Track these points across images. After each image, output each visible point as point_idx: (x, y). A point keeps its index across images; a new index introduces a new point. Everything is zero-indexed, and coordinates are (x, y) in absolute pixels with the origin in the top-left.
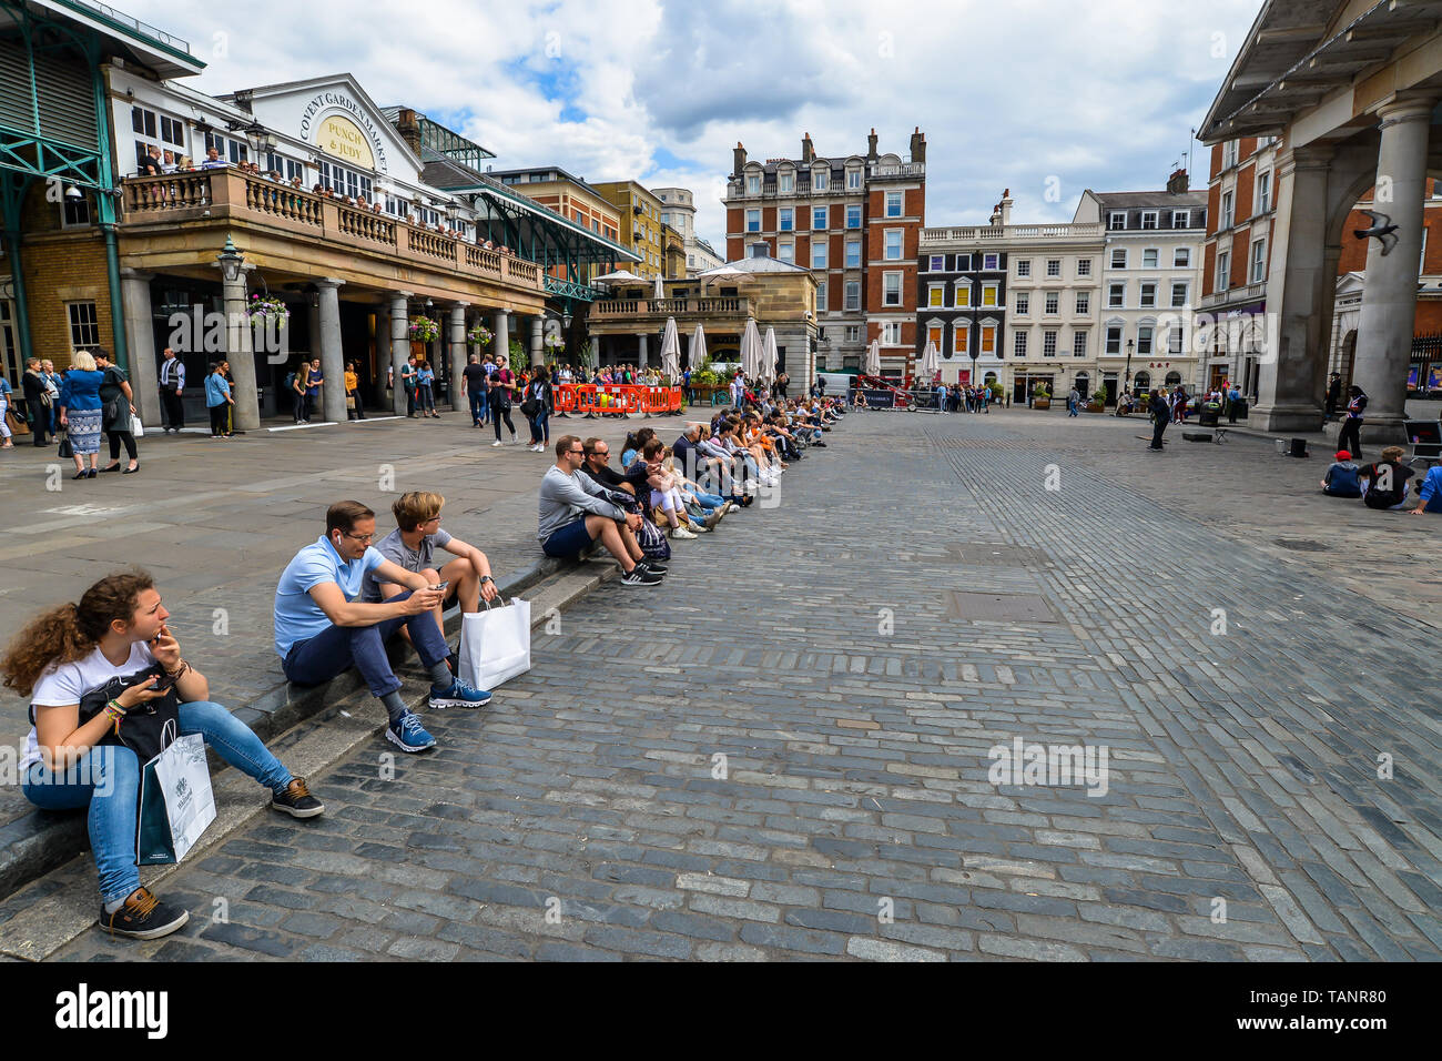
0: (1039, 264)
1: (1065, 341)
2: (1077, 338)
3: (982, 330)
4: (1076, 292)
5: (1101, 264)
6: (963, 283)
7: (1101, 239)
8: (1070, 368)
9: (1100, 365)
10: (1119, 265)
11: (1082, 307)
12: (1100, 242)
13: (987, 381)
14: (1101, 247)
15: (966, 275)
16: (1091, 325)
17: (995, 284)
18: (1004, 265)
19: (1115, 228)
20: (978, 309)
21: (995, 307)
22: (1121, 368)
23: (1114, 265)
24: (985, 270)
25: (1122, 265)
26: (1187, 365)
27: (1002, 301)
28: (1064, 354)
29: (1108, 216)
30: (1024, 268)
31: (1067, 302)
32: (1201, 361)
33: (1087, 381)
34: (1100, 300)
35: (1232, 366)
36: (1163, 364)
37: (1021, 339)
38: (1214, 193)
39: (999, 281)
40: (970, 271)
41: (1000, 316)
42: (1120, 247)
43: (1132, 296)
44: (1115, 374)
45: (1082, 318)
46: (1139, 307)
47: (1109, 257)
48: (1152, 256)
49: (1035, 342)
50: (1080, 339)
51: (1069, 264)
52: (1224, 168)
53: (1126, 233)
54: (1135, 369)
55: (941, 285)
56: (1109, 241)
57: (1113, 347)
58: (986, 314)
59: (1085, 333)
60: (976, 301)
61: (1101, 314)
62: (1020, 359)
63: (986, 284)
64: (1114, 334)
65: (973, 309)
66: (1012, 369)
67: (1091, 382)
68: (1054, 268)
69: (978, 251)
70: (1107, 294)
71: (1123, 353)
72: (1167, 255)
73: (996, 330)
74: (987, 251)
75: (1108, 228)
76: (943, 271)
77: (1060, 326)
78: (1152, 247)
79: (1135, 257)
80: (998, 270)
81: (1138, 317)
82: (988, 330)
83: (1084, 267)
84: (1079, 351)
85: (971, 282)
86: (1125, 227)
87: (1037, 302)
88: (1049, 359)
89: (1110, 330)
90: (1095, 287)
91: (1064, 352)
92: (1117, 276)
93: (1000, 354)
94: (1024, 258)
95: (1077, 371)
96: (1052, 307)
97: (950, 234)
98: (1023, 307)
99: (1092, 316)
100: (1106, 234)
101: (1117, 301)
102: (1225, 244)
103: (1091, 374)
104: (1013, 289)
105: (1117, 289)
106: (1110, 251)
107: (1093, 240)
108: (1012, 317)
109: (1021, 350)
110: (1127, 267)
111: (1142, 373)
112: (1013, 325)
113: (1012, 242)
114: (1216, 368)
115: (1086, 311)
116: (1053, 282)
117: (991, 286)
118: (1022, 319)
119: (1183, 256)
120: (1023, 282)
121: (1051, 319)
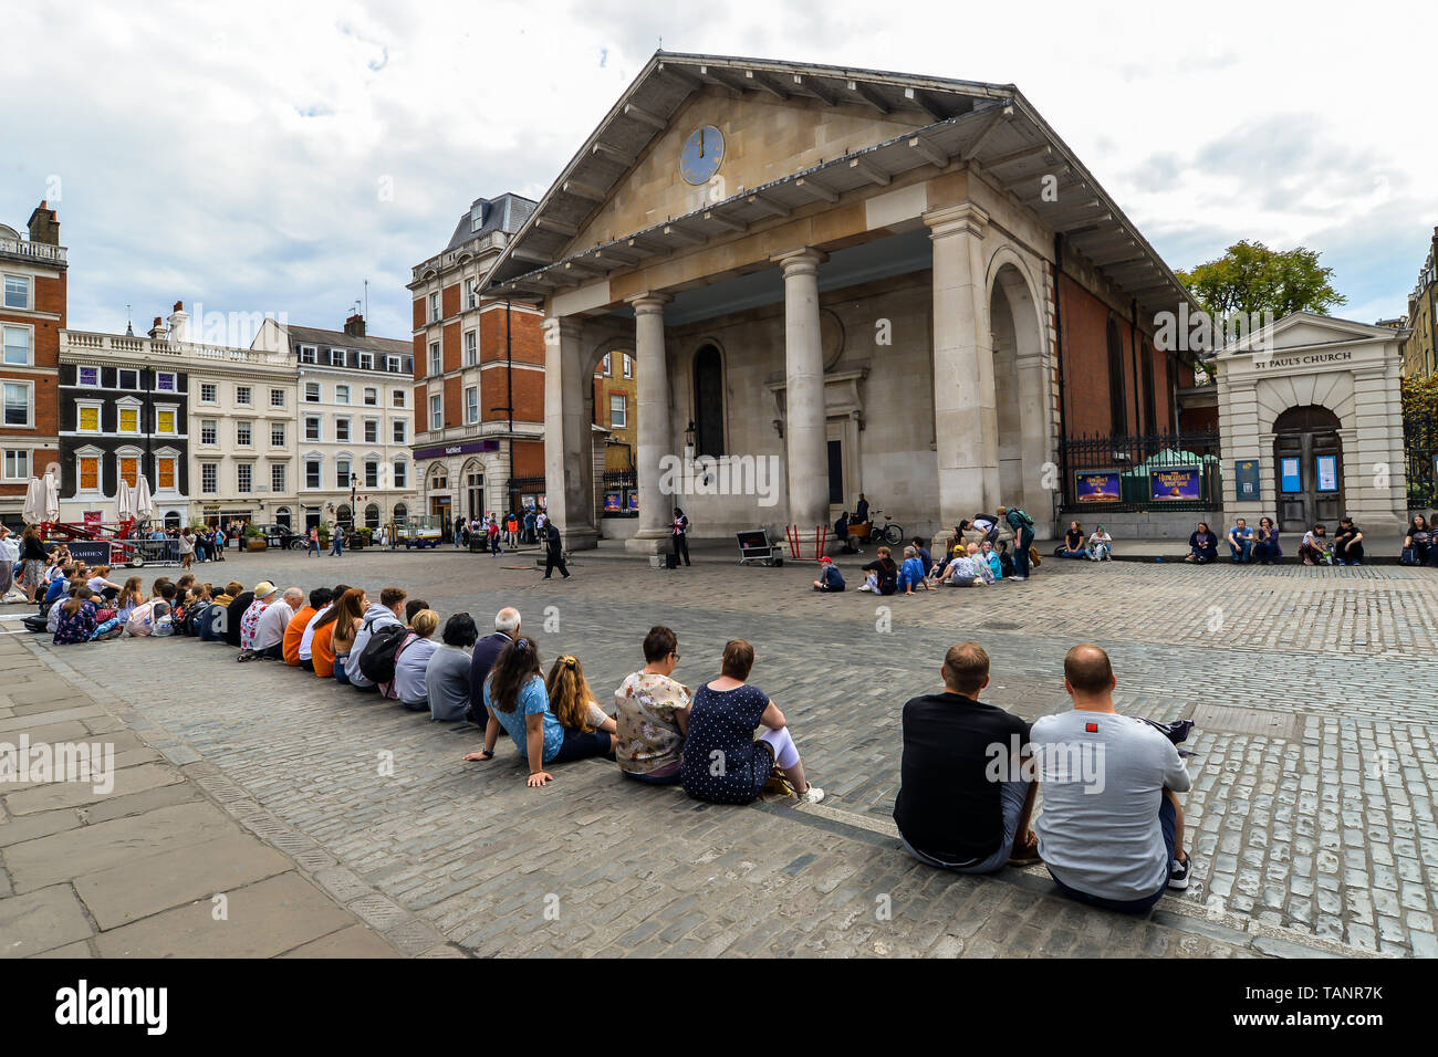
0: (226, 391)
1: (262, 475)
2: (274, 472)
3: (157, 462)
4: (271, 423)
5: (295, 395)
6: (128, 405)
7: (294, 371)
8: (270, 504)
9: (301, 499)
10: (313, 398)
11: (278, 439)
12: (293, 374)
13: (168, 523)
14: (294, 378)
15: (134, 395)
16: (288, 458)
17: (173, 408)
18: (183, 386)
19: (306, 360)
20: (152, 436)
21: (174, 434)
22: (323, 502)
23: (309, 398)
24: (158, 390)
25: (316, 399)
26: (384, 497)
27: (183, 428)
28: (261, 489)
29: (298, 349)
30: (208, 392)
31: (261, 434)
32: (421, 493)
33: (288, 517)
34: (295, 433)
35: (454, 498)
36: (362, 497)
37: (209, 472)
38: (419, 342)
39: (178, 405)
40: (138, 389)
41: (181, 446)
42: (314, 381)
43: (327, 430)
44: (317, 509)
45: (278, 451)
46: (336, 440)
47: (303, 392)
48: (343, 392)
49: (227, 477)
50: (278, 472)
51: (260, 393)
52: (428, 323)
53: (316, 367)
54: (337, 502)
55: (97, 404)
56: (302, 373)
57: (313, 480)
58: (161, 443)
59: (283, 466)
60: (148, 426)
61: (297, 447)
62: (210, 496)
63: (160, 407)
64: (313, 467)
65: (145, 436)
66: (201, 508)
67: (293, 518)
68: (243, 395)
69: (148, 367)
70: (303, 428)
71: (323, 488)
72: (358, 393)
73: (176, 462)
74: (160, 368)
75: (299, 360)
76: (99, 386)
77: (255, 458)
78: (343, 383)
79: (327, 391)
80: (175, 391)
81: (336, 451)
82: (167, 462)
83: (277, 398)
84: (278, 485)
85: (141, 403)
86: (316, 362)
87: (227, 433)
88: (245, 495)
89: (309, 463)
90: (290, 419)
91: (260, 487)
92: (312, 408)
93: (184, 490)
94: (209, 381)
95: (278, 507)
96: (244, 438)
97: (107, 343)
98: (209, 437)
99: (289, 449)
100: (299, 366)
101: (312, 434)
102: (436, 388)
103: (293, 509)
104: (196, 415)
105: (313, 422)
106: (303, 383)
107: (285, 370)
108: (196, 446)
109: (209, 484)
110: (321, 401)
111: (344, 506)
112: (199, 457)
113: (193, 362)
114: (436, 499)
115: (282, 444)
116: (243, 410)
117: (168, 410)
118: (209, 449)
119: (371, 395)
120: (208, 408)
121: (244, 450)
